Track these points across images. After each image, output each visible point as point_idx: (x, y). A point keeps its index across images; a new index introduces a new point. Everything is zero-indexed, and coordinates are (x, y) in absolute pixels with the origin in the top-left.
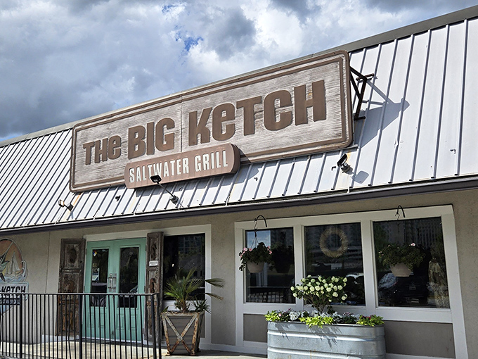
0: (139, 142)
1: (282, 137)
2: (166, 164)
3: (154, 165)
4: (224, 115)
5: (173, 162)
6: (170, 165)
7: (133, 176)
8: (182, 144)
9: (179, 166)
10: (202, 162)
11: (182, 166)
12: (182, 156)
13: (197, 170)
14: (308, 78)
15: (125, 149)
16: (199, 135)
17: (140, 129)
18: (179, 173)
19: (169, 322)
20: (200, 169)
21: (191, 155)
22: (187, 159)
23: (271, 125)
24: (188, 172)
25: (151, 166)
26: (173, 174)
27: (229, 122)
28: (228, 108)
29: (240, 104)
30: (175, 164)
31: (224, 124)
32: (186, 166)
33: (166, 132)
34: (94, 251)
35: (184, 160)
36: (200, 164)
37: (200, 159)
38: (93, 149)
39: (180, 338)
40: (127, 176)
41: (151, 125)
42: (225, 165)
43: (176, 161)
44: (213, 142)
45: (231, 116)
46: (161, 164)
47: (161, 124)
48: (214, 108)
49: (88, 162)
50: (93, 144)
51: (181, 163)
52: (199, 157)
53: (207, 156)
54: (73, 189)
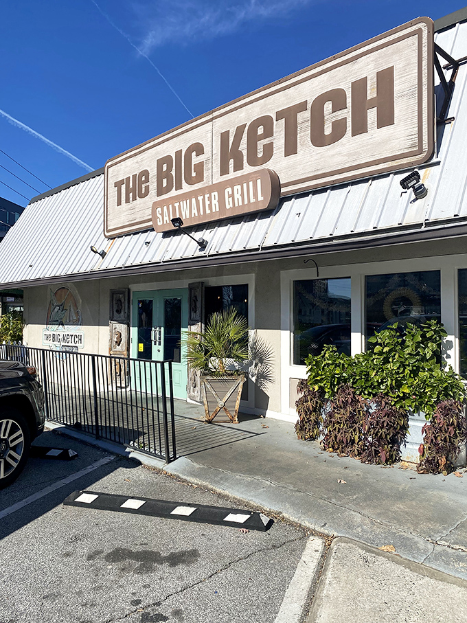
0: (168, 175)
1: (333, 155)
2: (194, 200)
3: (181, 203)
4: (260, 131)
5: (200, 198)
6: (197, 202)
7: (160, 216)
8: (213, 175)
9: (207, 203)
10: (232, 196)
11: (211, 202)
12: (211, 189)
13: (228, 207)
14: (372, 66)
15: (153, 185)
16: (232, 161)
17: (167, 160)
18: (208, 211)
19: (208, 386)
20: (231, 205)
21: (220, 188)
22: (216, 193)
23: (319, 140)
24: (218, 210)
25: (178, 203)
26: (202, 213)
27: (266, 141)
28: (266, 122)
29: (280, 115)
30: (204, 200)
31: (261, 145)
32: (215, 202)
33: (195, 160)
34: (139, 302)
35: (213, 194)
36: (231, 199)
37: (230, 193)
38: (123, 187)
39: (221, 404)
40: (154, 218)
41: (179, 153)
42: (260, 198)
43: (204, 197)
44: (248, 169)
45: (269, 133)
46: (188, 201)
47: (190, 151)
48: (248, 125)
49: (119, 203)
50: (122, 182)
51: (210, 199)
52: (229, 190)
53: (239, 187)
54: (107, 234)
